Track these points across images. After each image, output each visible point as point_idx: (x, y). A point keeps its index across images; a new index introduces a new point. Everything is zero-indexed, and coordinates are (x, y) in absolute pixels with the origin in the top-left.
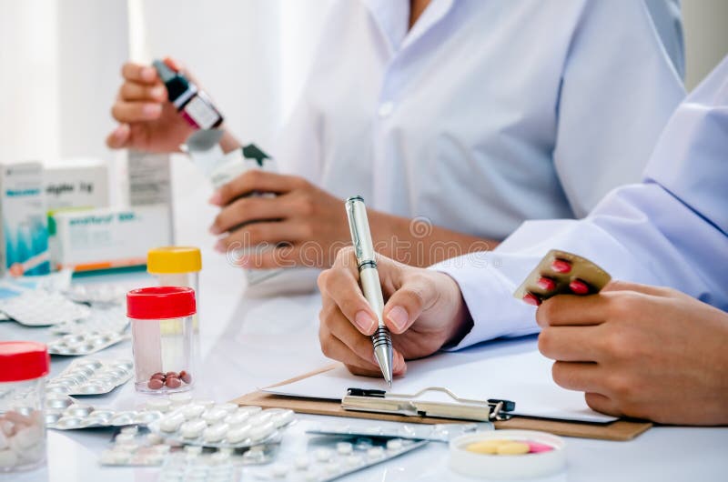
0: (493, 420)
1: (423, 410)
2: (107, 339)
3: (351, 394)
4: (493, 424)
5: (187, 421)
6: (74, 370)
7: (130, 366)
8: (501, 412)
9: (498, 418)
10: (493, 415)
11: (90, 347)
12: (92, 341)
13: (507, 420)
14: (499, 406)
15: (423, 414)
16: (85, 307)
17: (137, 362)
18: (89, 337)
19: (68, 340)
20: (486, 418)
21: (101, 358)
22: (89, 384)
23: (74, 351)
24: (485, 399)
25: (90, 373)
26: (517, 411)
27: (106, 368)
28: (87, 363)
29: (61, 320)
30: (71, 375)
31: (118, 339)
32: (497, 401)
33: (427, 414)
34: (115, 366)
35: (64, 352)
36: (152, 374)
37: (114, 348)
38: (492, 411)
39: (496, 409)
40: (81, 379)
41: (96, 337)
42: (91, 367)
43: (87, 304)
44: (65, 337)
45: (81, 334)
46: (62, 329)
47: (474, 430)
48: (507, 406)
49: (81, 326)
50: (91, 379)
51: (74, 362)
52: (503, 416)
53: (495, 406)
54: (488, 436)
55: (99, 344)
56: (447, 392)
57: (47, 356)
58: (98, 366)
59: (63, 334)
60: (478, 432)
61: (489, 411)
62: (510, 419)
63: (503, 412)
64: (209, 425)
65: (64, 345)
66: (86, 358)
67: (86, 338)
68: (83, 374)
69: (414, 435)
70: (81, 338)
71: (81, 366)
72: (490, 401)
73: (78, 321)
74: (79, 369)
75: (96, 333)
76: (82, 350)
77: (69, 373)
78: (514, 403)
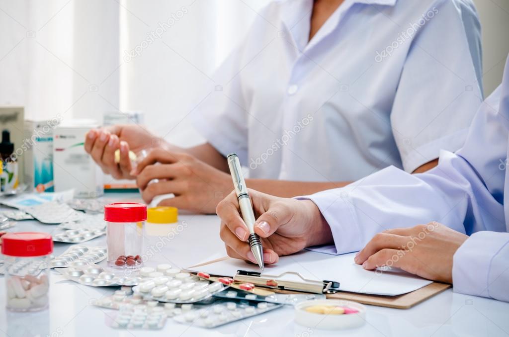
0: (325, 293)
1: (282, 285)
2: (93, 234)
3: (240, 274)
4: (325, 296)
5: (156, 286)
6: (70, 252)
7: (105, 251)
8: (330, 288)
9: (329, 292)
10: (325, 290)
11: (82, 238)
12: (84, 235)
13: (333, 293)
14: (329, 285)
15: (282, 288)
16: (82, 213)
17: (110, 249)
18: (82, 232)
19: (68, 233)
20: (321, 292)
21: (88, 245)
22: (80, 261)
23: (72, 240)
24: (322, 280)
25: (81, 254)
26: (340, 288)
27: (90, 251)
28: (79, 248)
29: (66, 221)
30: (69, 255)
31: (100, 234)
32: (328, 282)
33: (285, 288)
34: (96, 251)
35: (66, 240)
36: (119, 257)
37: (98, 239)
38: (325, 287)
39: (327, 287)
40: (75, 257)
41: (87, 232)
42: (81, 251)
43: (83, 211)
44: (67, 231)
45: (78, 230)
46: (66, 226)
47: (313, 299)
48: (334, 285)
49: (78, 225)
50: (80, 258)
51: (72, 247)
52: (332, 291)
53: (326, 285)
54: (322, 303)
55: (88, 236)
56: (298, 274)
57: (52, 242)
58: (86, 250)
59: (66, 229)
60: (316, 300)
61: (323, 287)
62: (336, 293)
63: (332, 289)
64: (169, 290)
65: (66, 236)
66: (79, 245)
67: (80, 233)
68: (77, 255)
69: (276, 301)
70: (77, 233)
71: (76, 250)
72: (324, 281)
73: (76, 222)
74: (74, 251)
75: (87, 230)
76: (77, 240)
77: (68, 254)
78: (339, 283)
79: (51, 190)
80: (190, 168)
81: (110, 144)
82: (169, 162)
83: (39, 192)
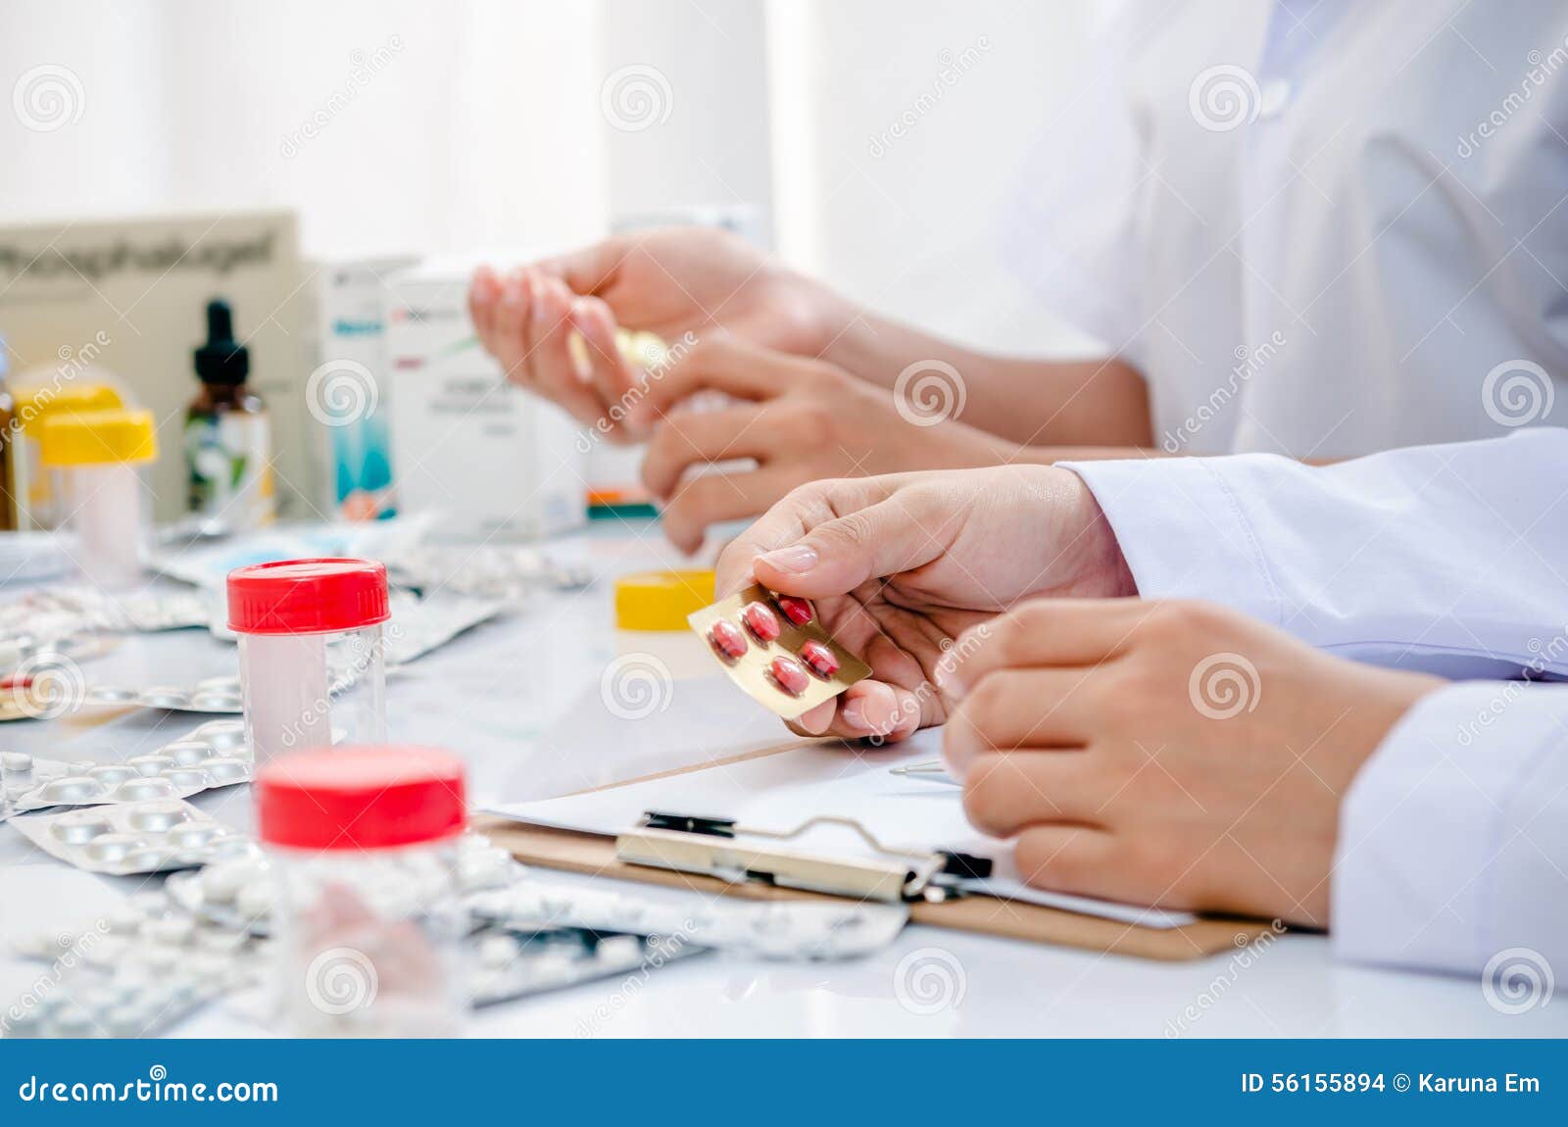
9: (935, 897)
10: (916, 888)
14: (931, 867)
15: (767, 880)
20: (894, 896)
33: (778, 881)
38: (910, 879)
39: (925, 876)
52: (952, 893)
56: (859, 826)
61: (902, 879)
79: (389, 514)
80: (822, 420)
81: (540, 314)
82: (756, 396)
83: (354, 518)
